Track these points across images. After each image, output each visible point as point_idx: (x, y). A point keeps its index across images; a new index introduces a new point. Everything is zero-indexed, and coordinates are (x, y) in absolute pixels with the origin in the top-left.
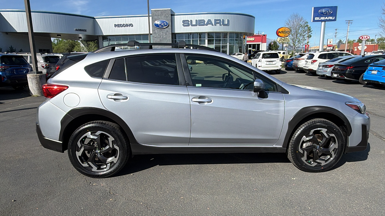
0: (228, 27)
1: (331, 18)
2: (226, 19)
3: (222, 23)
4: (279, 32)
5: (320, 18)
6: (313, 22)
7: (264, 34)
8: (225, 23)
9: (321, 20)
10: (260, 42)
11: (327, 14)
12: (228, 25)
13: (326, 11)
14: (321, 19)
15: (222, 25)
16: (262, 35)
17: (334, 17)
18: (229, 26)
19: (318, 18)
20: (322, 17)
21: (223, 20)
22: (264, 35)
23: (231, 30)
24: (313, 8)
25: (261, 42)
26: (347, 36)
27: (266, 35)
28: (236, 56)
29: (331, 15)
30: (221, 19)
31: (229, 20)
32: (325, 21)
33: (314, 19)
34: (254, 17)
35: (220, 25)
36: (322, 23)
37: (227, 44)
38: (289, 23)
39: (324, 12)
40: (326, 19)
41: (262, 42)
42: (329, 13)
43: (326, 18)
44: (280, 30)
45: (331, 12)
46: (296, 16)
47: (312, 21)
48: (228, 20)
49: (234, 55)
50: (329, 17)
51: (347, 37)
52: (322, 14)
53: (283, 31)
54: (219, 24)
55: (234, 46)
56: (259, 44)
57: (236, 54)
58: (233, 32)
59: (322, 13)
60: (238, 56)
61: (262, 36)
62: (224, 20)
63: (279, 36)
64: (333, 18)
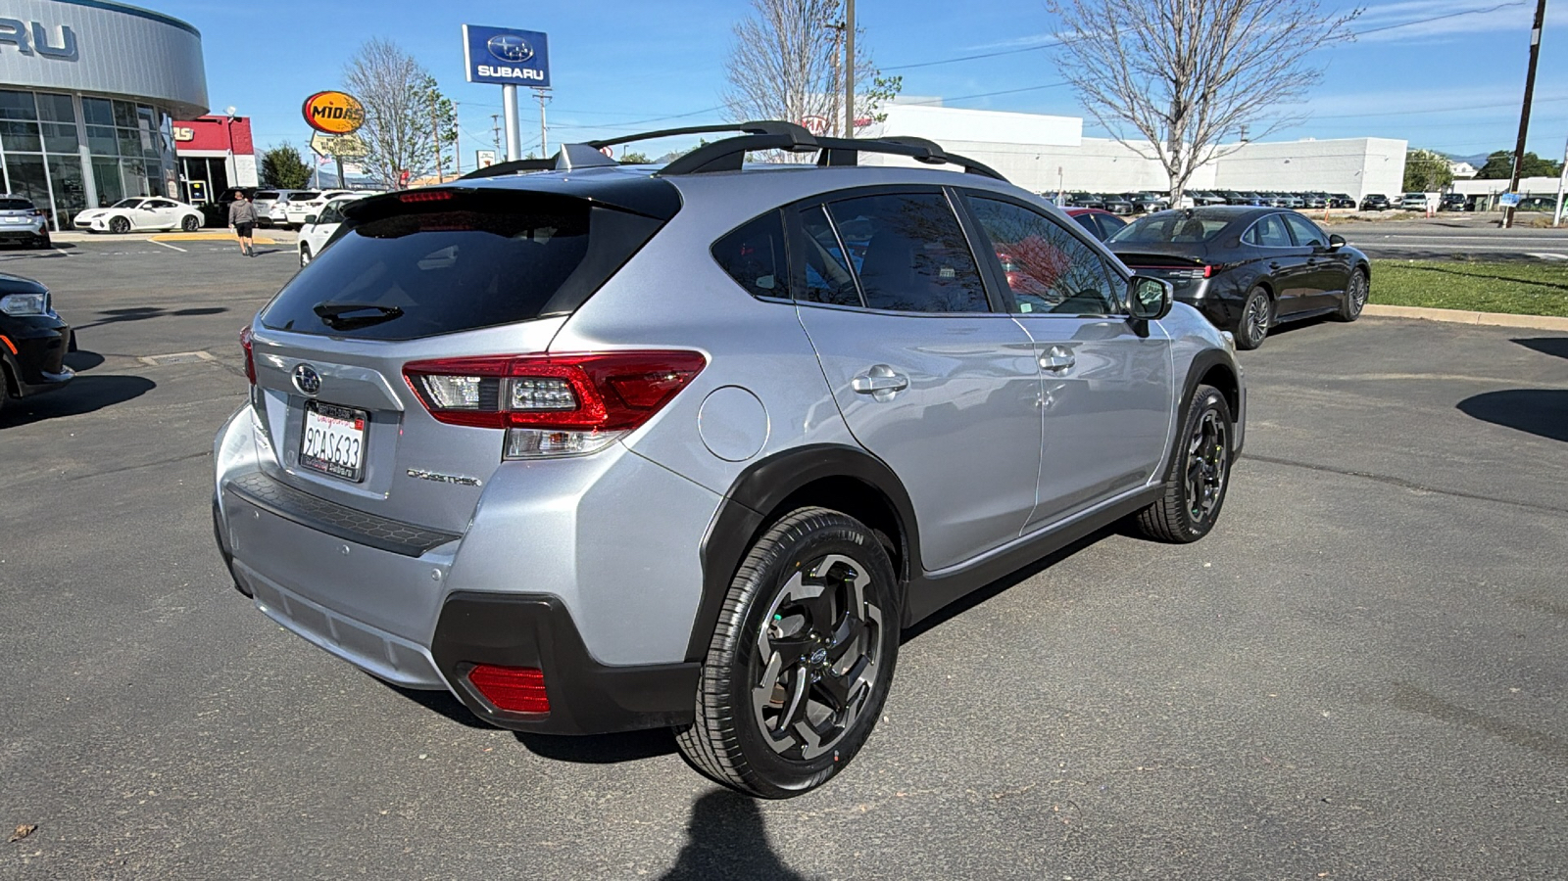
0: (69, 63)
1: (531, 74)
2: (57, 24)
3: (32, 44)
4: (316, 109)
5: (496, 71)
6: (473, 81)
7: (237, 116)
8: (50, 45)
9: (501, 77)
10: (226, 149)
11: (518, 58)
12: (69, 54)
13: (511, 45)
14: (498, 75)
15: (36, 54)
16: (229, 118)
17: (541, 73)
18: (79, 62)
19: (487, 67)
20: (501, 66)
21: (35, 25)
22: (239, 120)
23: (95, 85)
24: (465, 28)
25: (229, 150)
26: (543, 143)
27: (248, 120)
28: (146, 209)
29: (531, 63)
30: (26, 19)
31: (72, 29)
32: (514, 82)
33: (475, 72)
34: (197, 34)
35: (20, 51)
36: (503, 88)
37: (76, 150)
38: (361, 76)
39: (505, 48)
40: (518, 77)
41: (233, 150)
42: (523, 54)
43: (517, 73)
44: (320, 103)
45: (529, 50)
46: (388, 51)
47: (469, 79)
48: (66, 29)
49: (133, 207)
50: (525, 71)
51: (543, 147)
52: (500, 57)
53: (330, 109)
54: (17, 48)
55: (121, 163)
56: (222, 160)
57: (141, 201)
58: (105, 93)
59: (500, 52)
60: (154, 209)
61: (230, 124)
62: (43, 25)
63: (317, 128)
64: (538, 75)
